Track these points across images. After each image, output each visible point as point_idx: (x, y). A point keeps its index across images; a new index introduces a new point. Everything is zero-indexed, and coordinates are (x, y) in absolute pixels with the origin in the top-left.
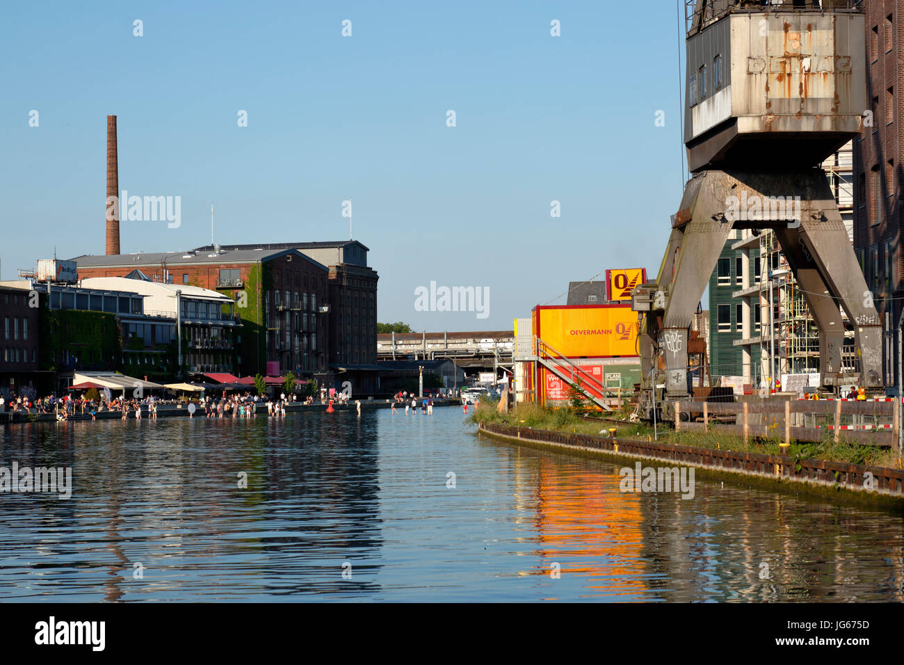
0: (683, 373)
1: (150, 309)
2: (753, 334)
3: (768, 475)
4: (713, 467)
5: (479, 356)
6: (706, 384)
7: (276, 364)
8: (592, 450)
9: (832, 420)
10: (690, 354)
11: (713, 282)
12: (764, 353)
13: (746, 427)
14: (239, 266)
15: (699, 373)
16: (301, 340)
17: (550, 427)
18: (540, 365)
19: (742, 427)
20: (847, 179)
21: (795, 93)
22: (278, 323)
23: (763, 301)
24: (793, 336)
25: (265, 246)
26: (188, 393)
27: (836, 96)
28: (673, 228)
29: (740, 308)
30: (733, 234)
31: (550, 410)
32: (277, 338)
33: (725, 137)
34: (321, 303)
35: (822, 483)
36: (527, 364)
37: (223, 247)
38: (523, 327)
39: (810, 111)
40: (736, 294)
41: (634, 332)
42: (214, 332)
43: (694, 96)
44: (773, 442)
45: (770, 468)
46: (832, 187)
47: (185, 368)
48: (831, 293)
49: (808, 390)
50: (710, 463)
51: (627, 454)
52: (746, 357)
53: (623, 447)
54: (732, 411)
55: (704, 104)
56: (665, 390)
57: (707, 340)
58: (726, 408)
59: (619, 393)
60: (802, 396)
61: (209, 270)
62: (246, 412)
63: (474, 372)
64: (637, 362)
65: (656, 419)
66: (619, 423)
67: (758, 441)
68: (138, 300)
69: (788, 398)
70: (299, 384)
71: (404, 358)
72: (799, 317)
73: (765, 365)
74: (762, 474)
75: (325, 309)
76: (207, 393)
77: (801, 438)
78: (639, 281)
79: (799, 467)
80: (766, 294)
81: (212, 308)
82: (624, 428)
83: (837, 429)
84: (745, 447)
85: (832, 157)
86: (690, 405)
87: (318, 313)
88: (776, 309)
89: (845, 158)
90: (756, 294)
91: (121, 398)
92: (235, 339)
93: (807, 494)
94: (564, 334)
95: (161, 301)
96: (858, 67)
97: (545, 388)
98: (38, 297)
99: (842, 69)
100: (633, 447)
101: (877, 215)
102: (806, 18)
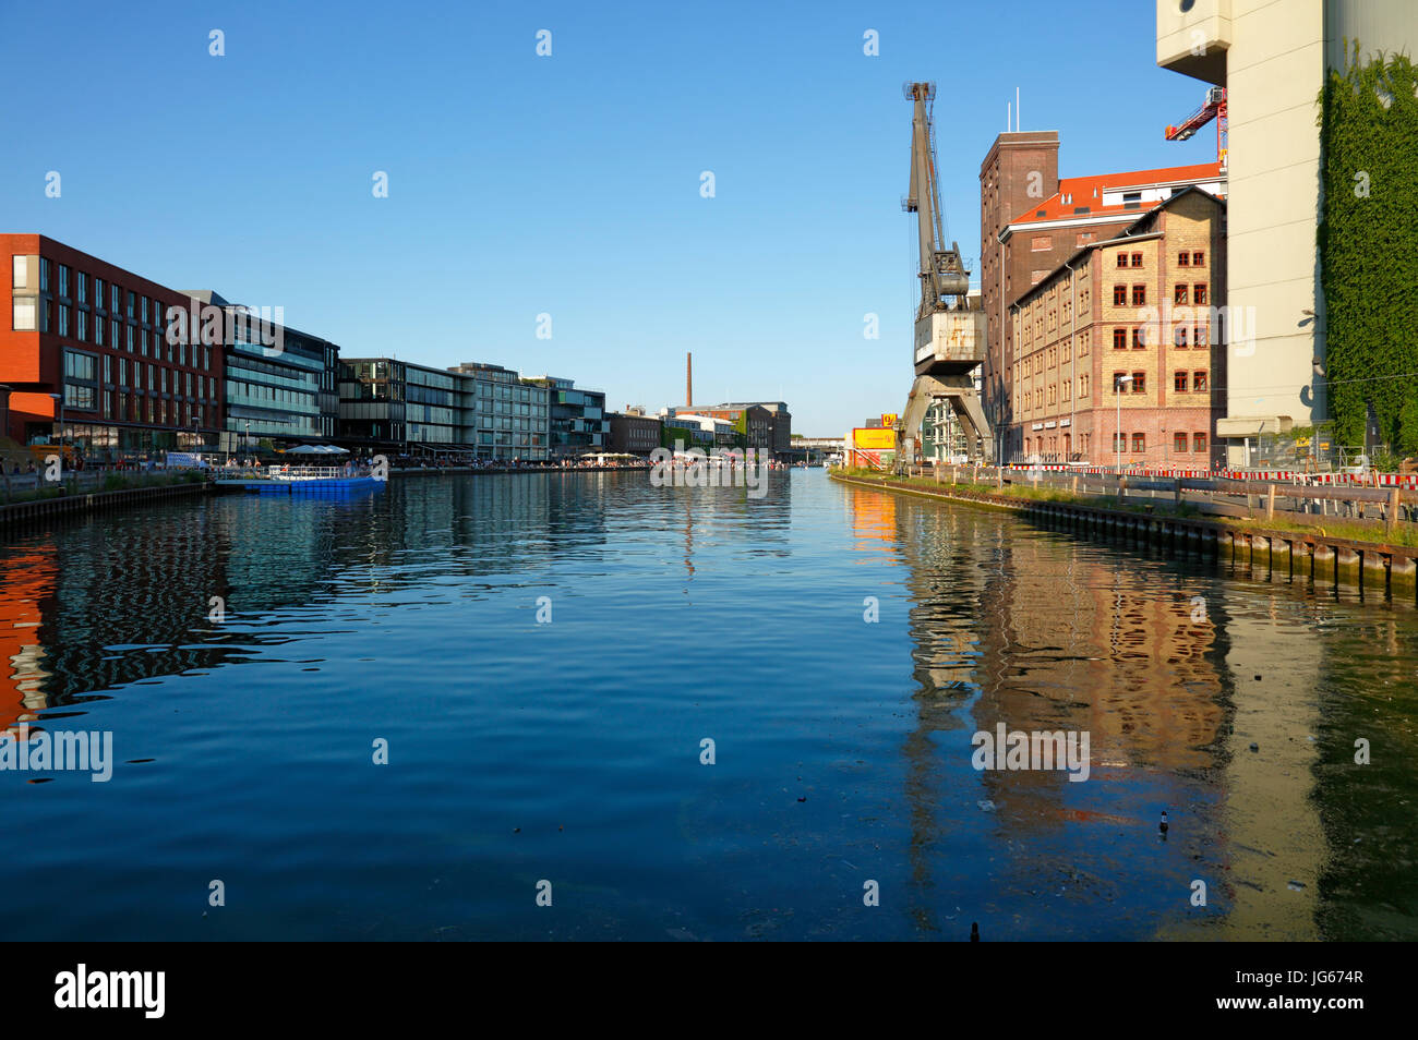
0: (912, 456)
1: (703, 427)
2: (940, 441)
3: (947, 496)
4: (925, 493)
5: (830, 447)
6: (921, 460)
8: (875, 485)
9: (972, 475)
10: (915, 448)
11: (924, 419)
12: (944, 448)
13: (937, 477)
14: (738, 411)
15: (919, 455)
16: (761, 440)
17: (859, 476)
18: (855, 451)
20: (979, 379)
21: (959, 345)
22: (752, 431)
23: (944, 428)
24: (956, 441)
25: (747, 404)
27: (975, 347)
28: (909, 398)
29: (935, 430)
30: (932, 401)
31: (859, 469)
32: (752, 439)
33: (930, 363)
34: (769, 426)
35: (969, 500)
36: (850, 451)
37: (731, 404)
38: (849, 436)
39: (964, 352)
40: (933, 424)
41: (893, 439)
42: (727, 436)
43: (918, 346)
44: (948, 483)
45: (947, 493)
46: (973, 382)
48: (972, 424)
49: (962, 463)
50: (924, 491)
51: (890, 487)
52: (937, 450)
53: (888, 484)
55: (922, 349)
56: (905, 462)
57: (922, 443)
58: (930, 470)
59: (886, 463)
60: (960, 465)
61: (726, 413)
63: (828, 454)
64: (894, 450)
65: (901, 473)
66: (887, 474)
67: (943, 483)
68: (699, 424)
69: (954, 466)
71: (801, 448)
72: (959, 434)
73: (944, 453)
74: (944, 496)
75: (771, 428)
77: (960, 482)
78: (895, 419)
79: (959, 493)
80: (945, 424)
81: (727, 427)
82: (888, 477)
83: (974, 479)
84: (938, 485)
85: (973, 370)
86: (915, 468)
87: (767, 430)
88: (950, 430)
89: (978, 371)
90: (941, 425)
93: (962, 503)
94: (865, 439)
95: (708, 424)
96: (984, 335)
97: (857, 460)
98: (661, 422)
99: (978, 334)
100: (893, 484)
101: (990, 395)
102: (963, 315)
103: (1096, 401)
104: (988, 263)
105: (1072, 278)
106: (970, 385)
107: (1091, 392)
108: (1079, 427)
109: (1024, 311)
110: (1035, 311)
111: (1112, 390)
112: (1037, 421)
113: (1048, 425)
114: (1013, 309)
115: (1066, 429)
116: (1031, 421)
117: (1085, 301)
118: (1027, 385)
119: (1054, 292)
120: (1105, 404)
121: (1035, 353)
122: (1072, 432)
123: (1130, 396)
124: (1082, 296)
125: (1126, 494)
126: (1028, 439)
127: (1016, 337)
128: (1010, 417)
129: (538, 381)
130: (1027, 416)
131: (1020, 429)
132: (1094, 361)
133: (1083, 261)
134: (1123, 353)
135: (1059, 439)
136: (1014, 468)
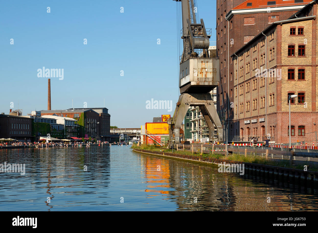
0: (179, 138)
1: (58, 122)
2: (194, 129)
3: (197, 161)
4: (185, 159)
5: (133, 134)
6: (184, 140)
7: (87, 135)
8: (158, 155)
9: (212, 149)
10: (180, 134)
11: (185, 118)
12: (197, 134)
13: (193, 150)
14: (79, 113)
15: (182, 138)
16: (93, 130)
17: (149, 150)
18: (147, 136)
19: (192, 150)
20: (215, 96)
21: (204, 77)
22: (87, 126)
23: (197, 122)
24: (203, 130)
25: (85, 109)
26: (67, 141)
27: (213, 77)
28: (177, 106)
29: (191, 124)
30: (190, 107)
31: (149, 146)
32: (87, 129)
33: (188, 86)
34: (97, 121)
35: (210, 163)
36: (144, 135)
37: (75, 109)
38: (143, 127)
39: (207, 80)
40: (190, 121)
41: (168, 129)
42: (73, 128)
43: (181, 77)
44: (199, 153)
45: (198, 159)
46: (212, 97)
47: (66, 136)
48: (212, 121)
49: (206, 142)
50: (185, 158)
51: (166, 156)
52: (193, 135)
53: (165, 154)
54: (189, 146)
55: (184, 78)
56: (174, 142)
57: (184, 131)
58: (188, 146)
59: (164, 142)
60: (205, 143)
61: (72, 114)
62: (80, 146)
63: (132, 137)
64: (168, 135)
65: (172, 148)
66: (164, 149)
67: (195, 153)
68: (55, 120)
69: (202, 144)
70: (92, 140)
71: (116, 134)
72: (204, 126)
73: (197, 136)
74: (196, 160)
75: (98, 123)
76: (71, 141)
77: (205, 152)
78: (169, 118)
79: (204, 159)
80: (197, 121)
81: (72, 122)
82: (166, 150)
83: (213, 151)
84: (192, 154)
85: (212, 91)
86: (180, 145)
87: (96, 124)
88: (199, 124)
89: (215, 91)
90: (195, 121)
91: (51, 142)
92: (78, 129)
94: (152, 129)
95: (60, 121)
96: (218, 71)
97: (148, 141)
98: (31, 120)
99: (214, 71)
100: (167, 154)
101: (222, 104)
102: (206, 60)
103: (279, 108)
104: (220, 31)
105: (266, 40)
106: (211, 99)
107: (275, 103)
108: (269, 122)
109: (240, 58)
110: (246, 58)
111: (287, 102)
112: (247, 119)
113: (253, 121)
114: (234, 57)
115: (262, 123)
116: (243, 119)
117: (273, 53)
118: (241, 99)
119: (256, 48)
120: (283, 110)
121: (246, 81)
122: (266, 124)
123: (297, 105)
124: (271, 50)
125: (295, 159)
126: (242, 129)
127: (235, 72)
128: (232, 116)
130: (242, 116)
131: (238, 122)
132: (277, 86)
133: (272, 31)
134: (293, 82)
135: (259, 128)
136: (235, 145)
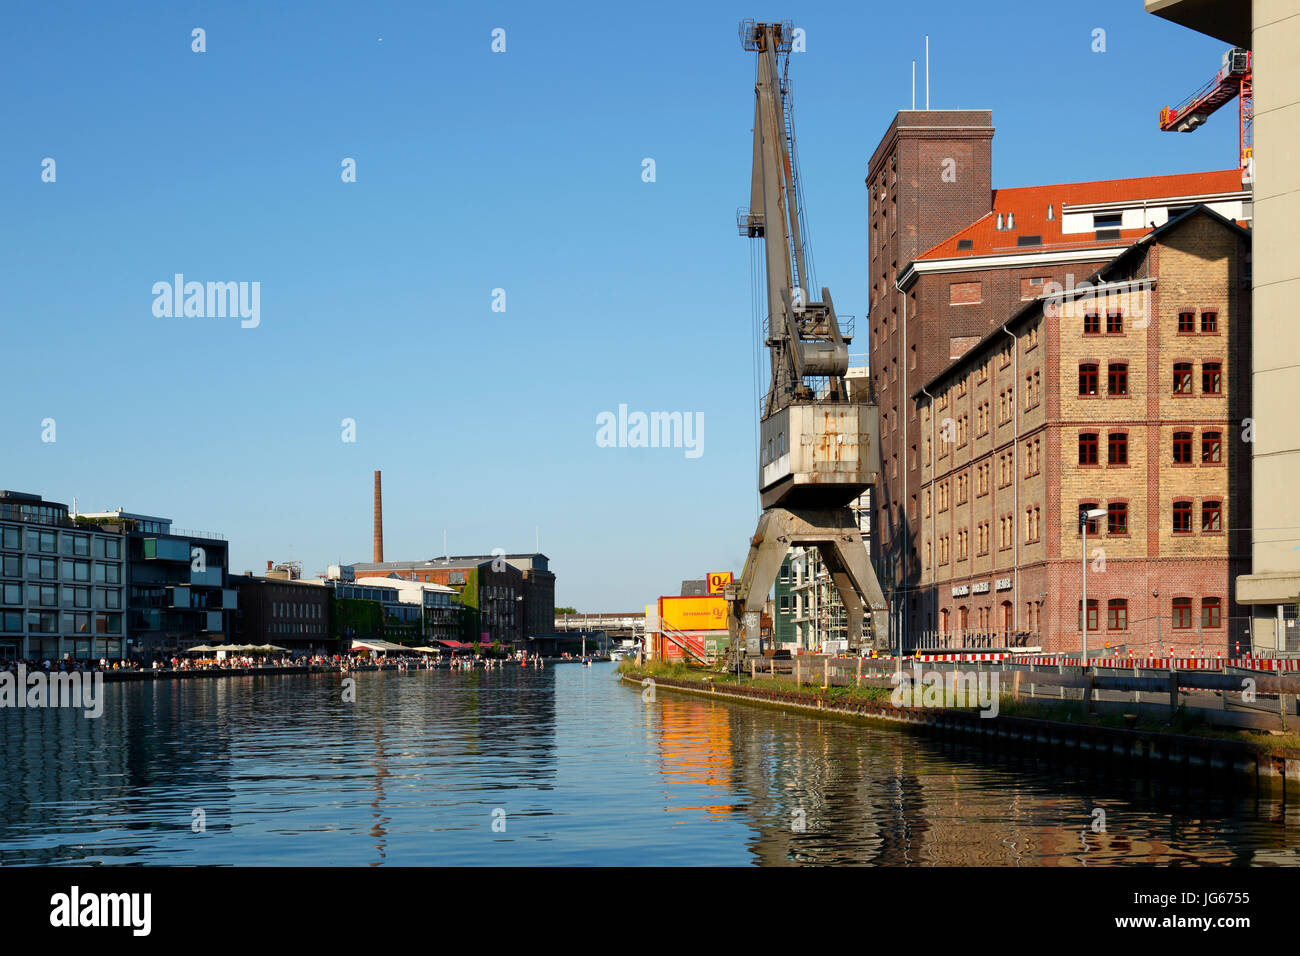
0: (758, 641)
1: (403, 598)
2: (804, 615)
3: (813, 708)
4: (777, 702)
5: (622, 629)
6: (773, 647)
7: (487, 635)
8: (696, 690)
9: (855, 672)
10: (762, 628)
11: (777, 581)
12: (811, 627)
13: (799, 675)
14: (463, 570)
15: (768, 640)
16: (504, 619)
17: (670, 676)
18: (663, 635)
19: (796, 676)
20: (866, 514)
21: (832, 458)
22: (489, 607)
23: (811, 594)
24: (830, 616)
25: (480, 557)
26: (428, 654)
27: (859, 460)
28: (752, 546)
29: (795, 598)
30: (791, 550)
31: (669, 665)
32: (488, 618)
33: (786, 486)
34: (517, 595)
35: (849, 712)
36: (654, 635)
37: (452, 558)
38: (652, 610)
39: (842, 469)
40: (792, 589)
41: (725, 614)
42: (446, 614)
43: (765, 460)
44: (816, 686)
45: (814, 702)
46: (856, 519)
47: (427, 637)
48: (855, 589)
49: (840, 652)
50: (775, 699)
51: (720, 694)
52: (799, 630)
53: (718, 689)
54: (789, 665)
55: (773, 464)
56: (745, 652)
57: (774, 619)
58: (786, 663)
59: (715, 654)
60: (836, 656)
61: (443, 573)
62: (467, 666)
63: (619, 640)
64: (727, 633)
65: (739, 671)
66: (715, 673)
67: (807, 685)
68: (395, 592)
69: (826, 657)
70: (502, 648)
71: (572, 631)
72: (834, 604)
73: (811, 635)
74: (809, 707)
75: (520, 598)
76: (441, 653)
77: (835, 683)
78: (729, 581)
79: (834, 702)
80: (812, 589)
81: (445, 597)
82: (718, 677)
83: (859, 677)
84: (798, 689)
85: (856, 500)
86: (762, 662)
87: (515, 601)
88: (819, 599)
89: (864, 501)
90: (806, 589)
91: (384, 656)
92: (460, 617)
93: (839, 718)
94: (679, 614)
95: (411, 593)
96: (874, 441)
97: (666, 649)
98: (328, 591)
99: (863, 442)
100: (724, 689)
101: (885, 538)
102: (839, 409)
103: (1053, 548)
104: (880, 324)
105: (1014, 349)
106: (849, 520)
107: (1043, 534)
108: (1025, 591)
109: (938, 402)
110: (955, 401)
111: (1075, 532)
112: (959, 581)
113: (976, 588)
114: (921, 399)
115: (1005, 594)
116: (949, 582)
117: (1034, 388)
118: (944, 523)
119: (986, 372)
120: (1066, 554)
121: (956, 471)
122: (1014, 597)
123: (1104, 540)
124: (1029, 379)
125: (1097, 699)
126: (945, 611)
127: (925, 445)
128: (917, 575)
129: (105, 521)
130: (944, 574)
131: (934, 591)
132: (1048, 484)
133: (1032, 322)
134: (1094, 472)
135: (994, 609)
136: (923, 658)
